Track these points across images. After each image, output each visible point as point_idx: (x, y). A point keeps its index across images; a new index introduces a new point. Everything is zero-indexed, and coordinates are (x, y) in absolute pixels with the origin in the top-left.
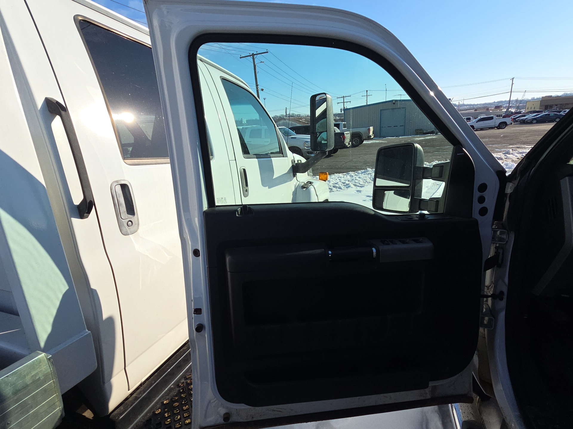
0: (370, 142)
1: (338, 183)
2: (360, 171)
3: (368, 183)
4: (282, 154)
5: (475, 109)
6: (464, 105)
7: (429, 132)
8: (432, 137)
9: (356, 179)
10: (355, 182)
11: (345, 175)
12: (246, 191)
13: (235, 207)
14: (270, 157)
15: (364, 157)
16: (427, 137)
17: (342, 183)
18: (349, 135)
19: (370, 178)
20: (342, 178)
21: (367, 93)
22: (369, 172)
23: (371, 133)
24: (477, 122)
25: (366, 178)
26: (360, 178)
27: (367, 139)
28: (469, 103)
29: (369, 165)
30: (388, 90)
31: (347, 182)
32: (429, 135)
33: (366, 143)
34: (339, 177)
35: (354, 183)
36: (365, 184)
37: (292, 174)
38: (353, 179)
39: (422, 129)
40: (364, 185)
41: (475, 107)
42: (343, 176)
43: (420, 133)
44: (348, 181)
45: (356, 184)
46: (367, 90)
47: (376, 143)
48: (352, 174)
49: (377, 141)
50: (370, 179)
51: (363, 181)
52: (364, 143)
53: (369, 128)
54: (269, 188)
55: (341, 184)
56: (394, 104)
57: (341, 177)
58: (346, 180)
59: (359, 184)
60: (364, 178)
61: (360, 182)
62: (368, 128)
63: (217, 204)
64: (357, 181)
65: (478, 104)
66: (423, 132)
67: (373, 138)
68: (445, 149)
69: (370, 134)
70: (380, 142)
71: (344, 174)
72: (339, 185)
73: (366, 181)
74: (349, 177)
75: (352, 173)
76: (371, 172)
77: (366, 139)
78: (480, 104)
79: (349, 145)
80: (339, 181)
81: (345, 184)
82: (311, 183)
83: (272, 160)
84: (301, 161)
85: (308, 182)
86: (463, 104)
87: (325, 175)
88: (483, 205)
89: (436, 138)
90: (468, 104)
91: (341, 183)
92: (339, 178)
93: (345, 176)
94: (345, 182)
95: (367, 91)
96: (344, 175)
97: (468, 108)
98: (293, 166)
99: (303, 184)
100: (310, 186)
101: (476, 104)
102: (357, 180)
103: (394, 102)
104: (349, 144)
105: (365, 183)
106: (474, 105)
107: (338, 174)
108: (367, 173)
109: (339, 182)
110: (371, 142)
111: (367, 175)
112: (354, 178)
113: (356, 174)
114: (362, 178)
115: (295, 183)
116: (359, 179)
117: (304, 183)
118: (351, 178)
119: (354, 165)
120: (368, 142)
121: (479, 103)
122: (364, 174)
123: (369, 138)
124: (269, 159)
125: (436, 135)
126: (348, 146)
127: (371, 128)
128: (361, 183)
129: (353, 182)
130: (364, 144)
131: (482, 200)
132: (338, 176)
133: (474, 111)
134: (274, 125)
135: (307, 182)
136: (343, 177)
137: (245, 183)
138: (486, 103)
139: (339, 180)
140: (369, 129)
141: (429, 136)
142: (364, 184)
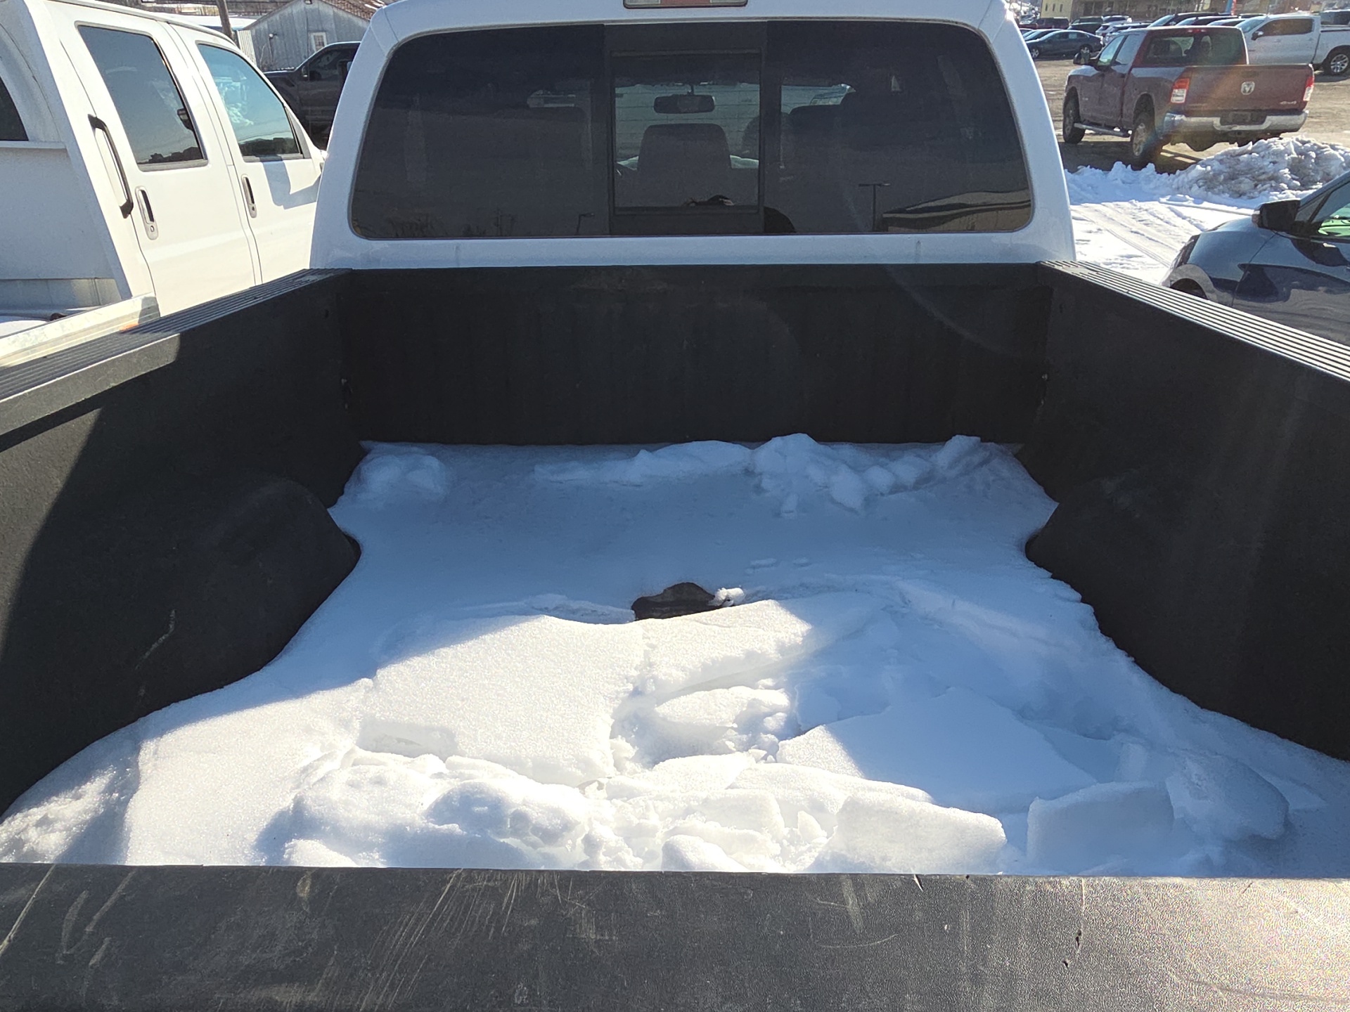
4: (302, 153)
12: (253, 209)
14: (282, 160)
54: (285, 208)
83: (284, 164)
124: (281, 162)
134: (283, 104)
137: (250, 198)
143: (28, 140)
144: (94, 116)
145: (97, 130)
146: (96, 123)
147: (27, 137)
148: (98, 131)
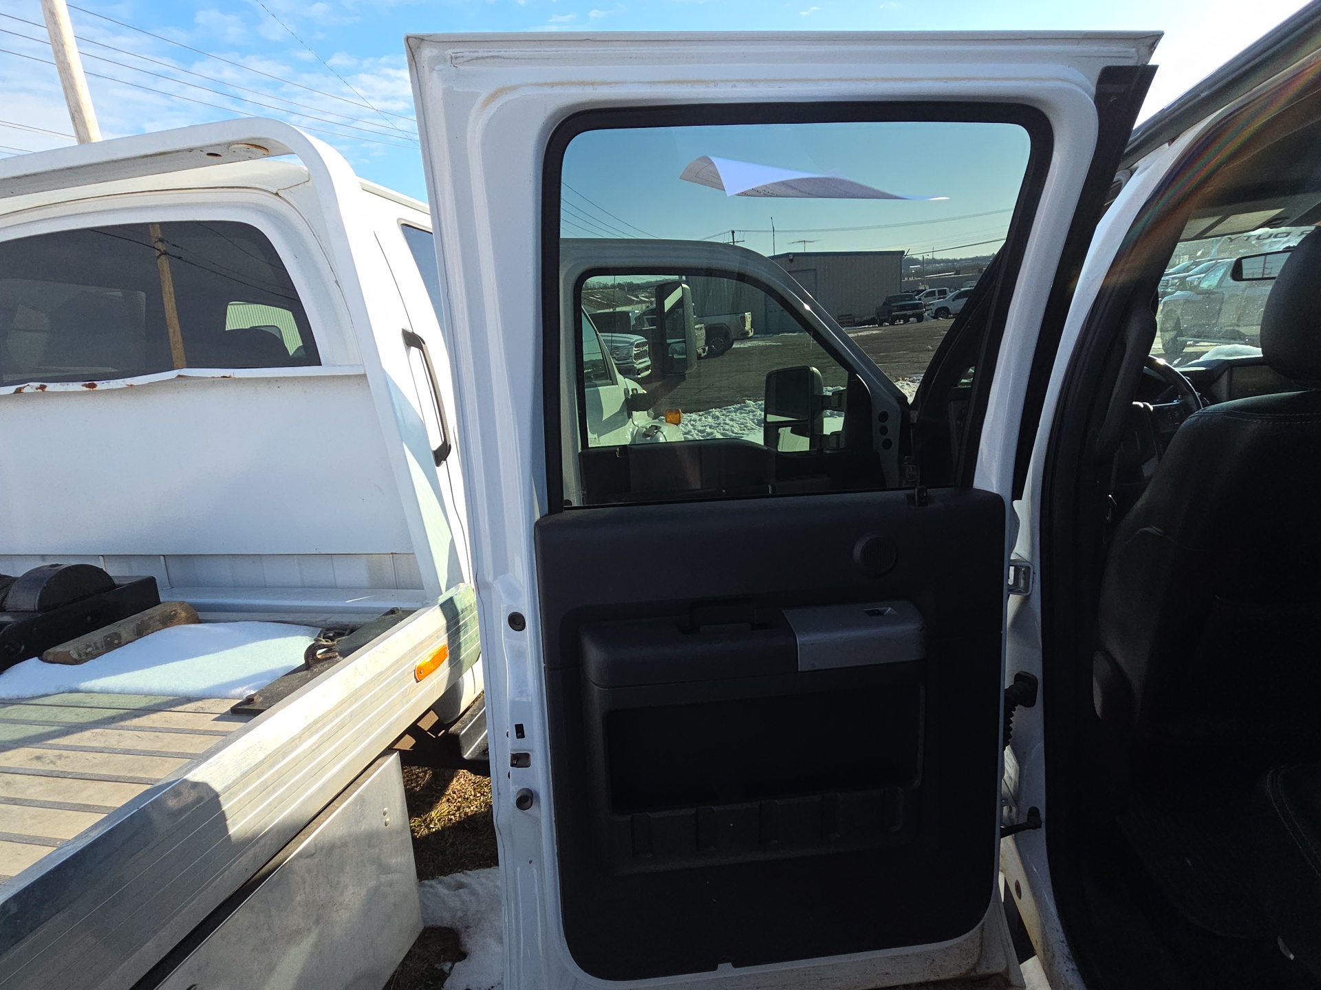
0: (748, 344)
1: (690, 432)
2: (731, 408)
3: (749, 429)
4: (611, 380)
5: (957, 271)
6: (934, 261)
7: (865, 321)
8: (871, 332)
9: (725, 424)
10: (724, 429)
11: (703, 415)
13: (613, 448)
15: (736, 377)
16: (861, 332)
17: (699, 431)
18: (703, 331)
19: (752, 420)
20: (698, 422)
21: (733, 235)
22: (750, 408)
23: (748, 326)
24: (953, 300)
25: (745, 421)
26: (732, 420)
27: (740, 338)
28: (944, 257)
29: (747, 393)
30: (777, 231)
31: (708, 430)
32: (867, 326)
33: (739, 346)
34: (690, 421)
35: (722, 431)
36: (743, 432)
37: (626, 414)
38: (720, 424)
39: (851, 315)
40: (743, 434)
41: (957, 265)
42: (698, 418)
43: (849, 322)
44: (710, 428)
45: (727, 432)
46: (734, 230)
47: (759, 347)
48: (717, 414)
49: (761, 343)
50: (753, 422)
51: (740, 427)
52: (734, 346)
53: (742, 315)
55: (697, 435)
56: (791, 261)
57: (694, 421)
58: (705, 426)
59: (733, 432)
60: (741, 421)
61: (733, 429)
62: (740, 315)
63: (589, 446)
64: (727, 427)
65: (961, 260)
66: (854, 321)
67: (751, 337)
68: (896, 358)
69: (746, 328)
70: (768, 344)
71: (701, 413)
72: (692, 435)
73: (746, 427)
74: (710, 419)
75: (716, 412)
76: (753, 409)
77: (737, 339)
78: (965, 260)
79: (704, 353)
80: (692, 427)
81: (705, 434)
82: (657, 428)
83: (599, 390)
84: (636, 389)
85: (652, 426)
86: (933, 259)
87: (676, 413)
88: (884, 437)
89: (879, 334)
90: (942, 260)
91: (696, 432)
92: (692, 422)
93: (703, 419)
94: (705, 430)
95: (733, 232)
96: (700, 415)
97: (942, 267)
98: (627, 399)
99: (645, 430)
100: (657, 432)
101: (958, 259)
102: (728, 424)
103: (791, 257)
104: (704, 350)
105: (744, 430)
106: (955, 261)
107: (689, 414)
108: (745, 410)
109: (693, 430)
110: (750, 345)
111: (745, 415)
112: (721, 421)
113: (725, 412)
114: (738, 419)
115: (631, 430)
116: (731, 423)
117: (646, 428)
118: (716, 422)
119: (717, 395)
120: (742, 346)
121: (963, 258)
122: (741, 413)
123: (744, 336)
124: (596, 388)
125: (880, 328)
126: (703, 355)
127: (748, 315)
128: (735, 431)
129: (720, 429)
130: (734, 348)
131: (884, 431)
132: (689, 418)
133: (954, 275)
135: (650, 427)
136: (700, 420)
138: (977, 257)
139: (692, 425)
140: (744, 318)
141: (865, 329)
142: (741, 432)
143: (321, 365)
144: (410, 330)
145: (413, 348)
146: (412, 340)
147: (320, 362)
148: (415, 350)
